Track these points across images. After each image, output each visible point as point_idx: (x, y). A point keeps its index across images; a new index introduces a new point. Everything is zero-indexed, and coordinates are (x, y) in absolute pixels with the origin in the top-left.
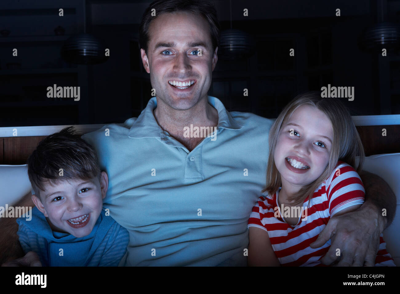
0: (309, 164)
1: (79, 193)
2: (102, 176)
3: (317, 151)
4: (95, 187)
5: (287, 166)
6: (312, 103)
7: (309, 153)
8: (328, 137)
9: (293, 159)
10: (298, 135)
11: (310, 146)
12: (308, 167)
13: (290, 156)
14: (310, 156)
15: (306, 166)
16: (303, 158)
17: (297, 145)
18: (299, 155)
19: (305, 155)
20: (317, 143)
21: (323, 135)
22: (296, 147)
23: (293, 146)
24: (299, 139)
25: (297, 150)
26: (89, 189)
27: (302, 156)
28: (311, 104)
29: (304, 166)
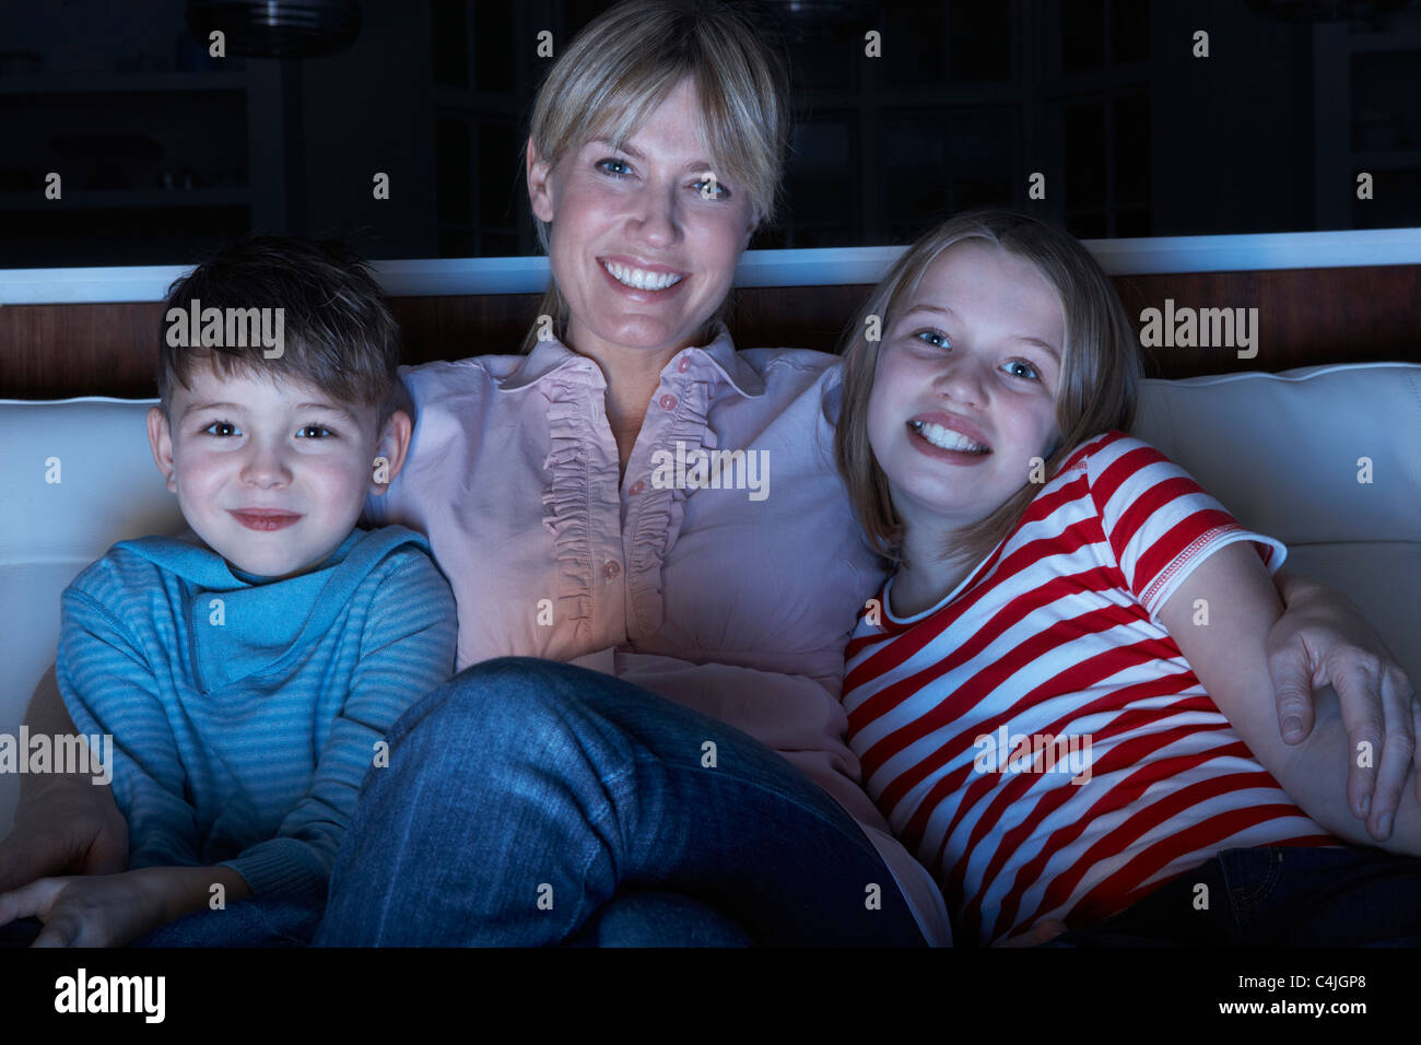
0: (988, 437)
1: (297, 436)
2: (391, 419)
3: (1010, 390)
4: (355, 435)
5: (913, 443)
6: (987, 233)
7: (985, 399)
8: (1046, 341)
9: (933, 424)
10: (945, 345)
11: (986, 376)
12: (985, 448)
13: (923, 415)
14: (987, 409)
15: (979, 443)
16: (965, 417)
17: (942, 373)
18: (952, 407)
19: (971, 404)
20: (1009, 368)
21: (1027, 335)
22: (939, 382)
23: (931, 378)
24: (946, 357)
25: (944, 389)
26: (333, 434)
27: (961, 410)
28: (980, 238)
29: (970, 447)
